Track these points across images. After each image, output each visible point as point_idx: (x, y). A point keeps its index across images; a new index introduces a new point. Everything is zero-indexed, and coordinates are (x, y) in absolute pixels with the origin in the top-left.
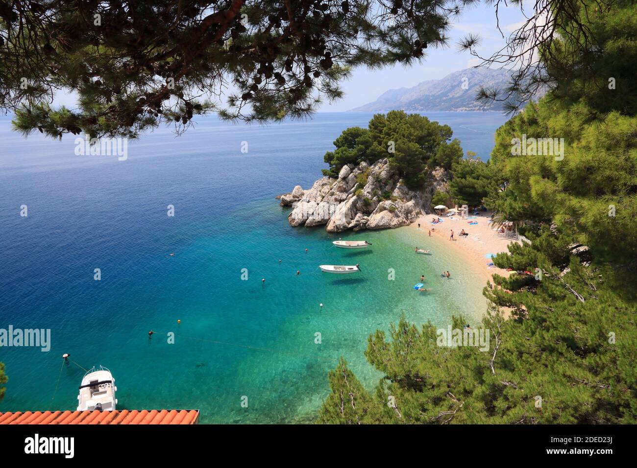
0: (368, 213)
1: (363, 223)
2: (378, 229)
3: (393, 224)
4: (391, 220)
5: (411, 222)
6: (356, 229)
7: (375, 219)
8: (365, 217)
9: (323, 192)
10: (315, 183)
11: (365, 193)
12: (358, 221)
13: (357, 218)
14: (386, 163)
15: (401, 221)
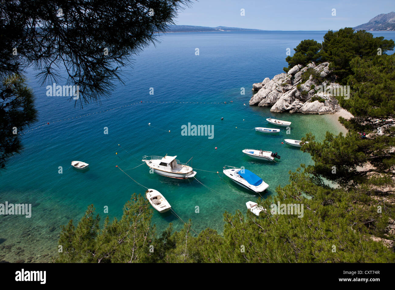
0: (304, 101)
1: (298, 108)
2: (307, 113)
3: (321, 111)
4: (320, 108)
5: (336, 111)
6: (291, 112)
7: (307, 106)
8: (300, 104)
9: (277, 84)
10: (275, 77)
11: (305, 86)
12: (294, 106)
13: (294, 103)
14: (326, 65)
15: (328, 110)
